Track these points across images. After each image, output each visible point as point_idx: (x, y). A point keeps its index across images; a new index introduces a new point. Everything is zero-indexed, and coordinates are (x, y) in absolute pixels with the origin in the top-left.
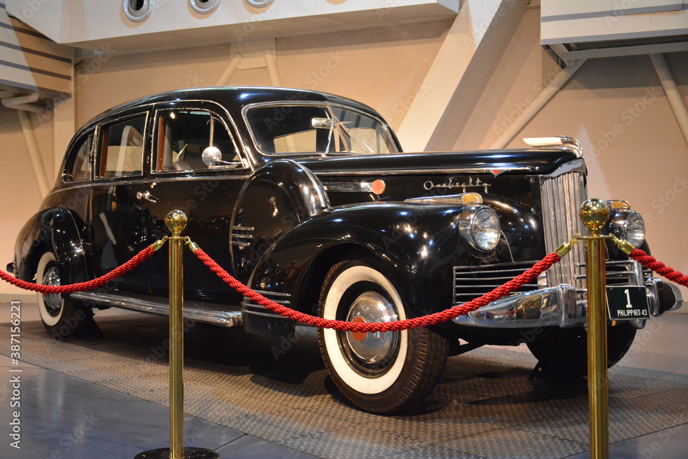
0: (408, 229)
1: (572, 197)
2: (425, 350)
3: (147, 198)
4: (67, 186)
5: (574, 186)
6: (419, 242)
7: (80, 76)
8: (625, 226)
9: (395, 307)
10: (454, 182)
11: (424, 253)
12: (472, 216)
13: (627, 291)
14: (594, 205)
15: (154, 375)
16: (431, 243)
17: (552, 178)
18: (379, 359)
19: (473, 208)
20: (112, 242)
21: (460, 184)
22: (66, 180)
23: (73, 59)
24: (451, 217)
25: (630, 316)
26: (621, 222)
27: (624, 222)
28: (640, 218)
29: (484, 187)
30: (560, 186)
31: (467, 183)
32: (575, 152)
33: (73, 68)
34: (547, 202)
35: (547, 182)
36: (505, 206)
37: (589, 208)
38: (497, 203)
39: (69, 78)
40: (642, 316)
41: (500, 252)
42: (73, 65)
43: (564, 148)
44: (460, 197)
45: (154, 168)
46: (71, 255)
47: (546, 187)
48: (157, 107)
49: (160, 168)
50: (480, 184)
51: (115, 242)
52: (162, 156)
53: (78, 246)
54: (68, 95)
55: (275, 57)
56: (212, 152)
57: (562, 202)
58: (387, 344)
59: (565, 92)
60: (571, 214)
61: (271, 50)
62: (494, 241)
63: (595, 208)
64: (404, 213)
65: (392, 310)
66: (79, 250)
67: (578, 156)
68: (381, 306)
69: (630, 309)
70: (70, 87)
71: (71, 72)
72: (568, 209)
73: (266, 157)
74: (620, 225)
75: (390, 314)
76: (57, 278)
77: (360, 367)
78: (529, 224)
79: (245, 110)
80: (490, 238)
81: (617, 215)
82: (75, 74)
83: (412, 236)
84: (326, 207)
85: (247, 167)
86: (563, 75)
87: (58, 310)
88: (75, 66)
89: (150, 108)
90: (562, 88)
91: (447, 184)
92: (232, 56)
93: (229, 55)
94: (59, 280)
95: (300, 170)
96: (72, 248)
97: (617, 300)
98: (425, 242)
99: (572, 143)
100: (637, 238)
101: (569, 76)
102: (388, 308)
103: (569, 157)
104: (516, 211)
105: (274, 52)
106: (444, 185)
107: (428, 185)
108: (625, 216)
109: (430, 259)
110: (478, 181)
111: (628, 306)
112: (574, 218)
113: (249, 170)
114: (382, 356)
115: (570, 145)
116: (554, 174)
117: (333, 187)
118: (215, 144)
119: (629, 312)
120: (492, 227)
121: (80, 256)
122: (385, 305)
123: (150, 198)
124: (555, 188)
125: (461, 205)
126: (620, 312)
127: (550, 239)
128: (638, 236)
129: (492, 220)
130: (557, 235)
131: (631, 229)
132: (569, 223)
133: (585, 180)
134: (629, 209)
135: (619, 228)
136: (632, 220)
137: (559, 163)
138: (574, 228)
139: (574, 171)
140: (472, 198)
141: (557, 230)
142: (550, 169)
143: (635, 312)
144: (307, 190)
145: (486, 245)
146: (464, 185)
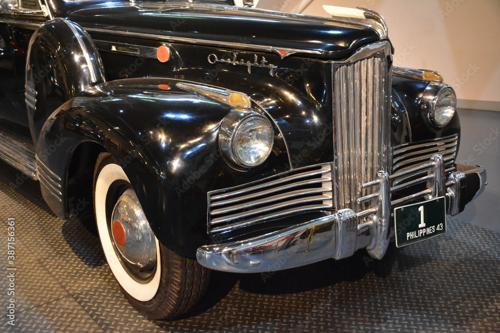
0: (162, 136)
1: (370, 88)
5: (374, 73)
8: (435, 102)
10: (239, 59)
13: (421, 209)
17: (348, 65)
19: (242, 115)
21: (245, 62)
25: (422, 237)
26: (430, 97)
27: (434, 98)
28: (452, 93)
29: (269, 69)
30: (357, 74)
31: (252, 61)
32: (379, 31)
34: (340, 92)
35: (342, 69)
40: (436, 233)
44: (226, 95)
47: (339, 74)
50: (266, 64)
57: (358, 93)
60: (367, 108)
62: (262, 155)
67: (381, 36)
69: (422, 228)
72: (363, 102)
74: (429, 100)
78: (311, 119)
80: (258, 151)
81: (428, 88)
83: (164, 145)
91: (232, 60)
99: (377, 19)
100: (445, 115)
103: (371, 36)
106: (229, 61)
107: (213, 59)
108: (436, 91)
109: (182, 175)
110: (264, 60)
111: (420, 226)
112: (370, 113)
115: (373, 21)
116: (351, 59)
119: (421, 232)
120: (262, 138)
124: (350, 75)
125: (228, 106)
126: (410, 235)
127: (339, 136)
128: (449, 112)
129: (264, 129)
130: (348, 131)
131: (441, 105)
132: (364, 118)
133: (389, 61)
134: (441, 82)
135: (428, 104)
136: (443, 95)
137: (357, 47)
138: (370, 123)
139: (375, 56)
140: (239, 100)
141: (348, 125)
142: (344, 54)
143: (429, 231)
144: (77, 58)
145: (252, 161)
146: (249, 64)
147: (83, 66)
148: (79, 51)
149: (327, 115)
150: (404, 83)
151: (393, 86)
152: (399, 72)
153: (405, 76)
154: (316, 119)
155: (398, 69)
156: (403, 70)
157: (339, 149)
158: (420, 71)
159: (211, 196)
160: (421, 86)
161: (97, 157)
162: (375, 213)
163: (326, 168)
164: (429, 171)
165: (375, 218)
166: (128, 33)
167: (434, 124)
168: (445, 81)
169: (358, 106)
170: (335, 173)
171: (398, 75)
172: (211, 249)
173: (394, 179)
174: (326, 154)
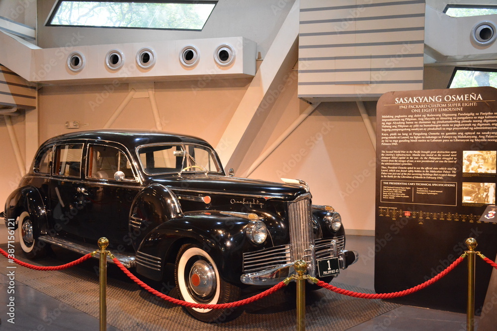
0: (220, 232)
1: (304, 212)
2: (229, 294)
3: (83, 191)
4: (36, 175)
5: (305, 206)
6: (225, 239)
7: (41, 96)
8: (332, 220)
9: (213, 268)
10: (245, 201)
11: (228, 244)
12: (253, 226)
13: (328, 262)
14: (301, 263)
15: (87, 291)
16: (232, 239)
17: (294, 203)
18: (208, 294)
19: (254, 222)
20: (61, 206)
21: (249, 202)
22: (35, 172)
23: (37, 87)
24: (240, 227)
25: (330, 274)
26: (330, 218)
28: (339, 215)
29: (260, 205)
30: (298, 206)
31: (252, 202)
32: (306, 189)
33: (37, 92)
34: (291, 214)
35: (292, 204)
36: (269, 215)
37: (298, 264)
38: (266, 214)
39: (34, 98)
40: (336, 273)
41: (267, 243)
42: (37, 89)
43: (301, 187)
44: (247, 215)
45: (87, 175)
46: (39, 214)
47: (291, 207)
48: (89, 142)
49: (91, 175)
50: (259, 203)
51: (63, 206)
52: (91, 168)
53: (43, 209)
54: (34, 108)
55: (154, 92)
56: (119, 173)
57: (299, 214)
58: (210, 287)
59: (312, 117)
60: (303, 220)
61: (152, 88)
62: (263, 239)
63: (301, 265)
64: (219, 223)
65: (212, 269)
66: (43, 211)
67: (307, 191)
68: (206, 268)
70: (35, 103)
71: (36, 94)
72: (301, 218)
73: (150, 176)
75: (211, 272)
76: (30, 226)
77: (197, 298)
78: (280, 225)
79: (137, 149)
80: (261, 237)
81: (328, 214)
82: (38, 95)
83: (222, 235)
84: (180, 213)
85: (138, 182)
86: (310, 108)
87: (31, 244)
88: (38, 90)
89: (84, 141)
90: (310, 115)
91: (242, 202)
92: (129, 91)
93: (128, 89)
94: (31, 227)
95: (165, 191)
96: (39, 210)
97: (323, 266)
98: (229, 239)
99: (305, 184)
100: (337, 226)
101: (314, 109)
102: (210, 269)
103: (303, 191)
104: (274, 218)
105: (154, 90)
107: (233, 201)
108: (332, 215)
109: (231, 247)
110: (258, 201)
111: (329, 269)
112: (304, 222)
113: (139, 183)
114: (209, 292)
115: (303, 185)
116: (295, 200)
117: (184, 198)
118: (121, 170)
119: (329, 272)
120: (263, 231)
121: (44, 214)
122: (208, 267)
123: (85, 192)
124: (295, 207)
125: (248, 219)
126: (325, 273)
127: (292, 233)
128: (338, 225)
129: (263, 228)
130: (296, 231)
131: (334, 221)
132: (302, 225)
133: (311, 202)
134: (334, 211)
135: (329, 221)
136: (335, 217)
137: (297, 196)
138: (304, 227)
139: (305, 199)
140: (253, 217)
141: (296, 228)
142: (293, 198)
143: (332, 272)
144: (169, 201)
145: (259, 241)
146: (250, 203)
147: (172, 205)
148: (170, 197)
149: (287, 223)
150: (318, 212)
151: (313, 213)
152: (315, 207)
153: (317, 209)
154: (282, 225)
155: (314, 206)
156: (316, 206)
157: (292, 239)
158: (324, 206)
159: (245, 255)
160: (325, 213)
161: (180, 247)
162: (310, 263)
163: (288, 247)
164: (331, 253)
165: (310, 265)
166: (188, 190)
167: (332, 230)
168: (335, 211)
169: (299, 219)
170: (291, 248)
171: (314, 208)
172: (244, 276)
173: (317, 255)
174: (287, 241)
